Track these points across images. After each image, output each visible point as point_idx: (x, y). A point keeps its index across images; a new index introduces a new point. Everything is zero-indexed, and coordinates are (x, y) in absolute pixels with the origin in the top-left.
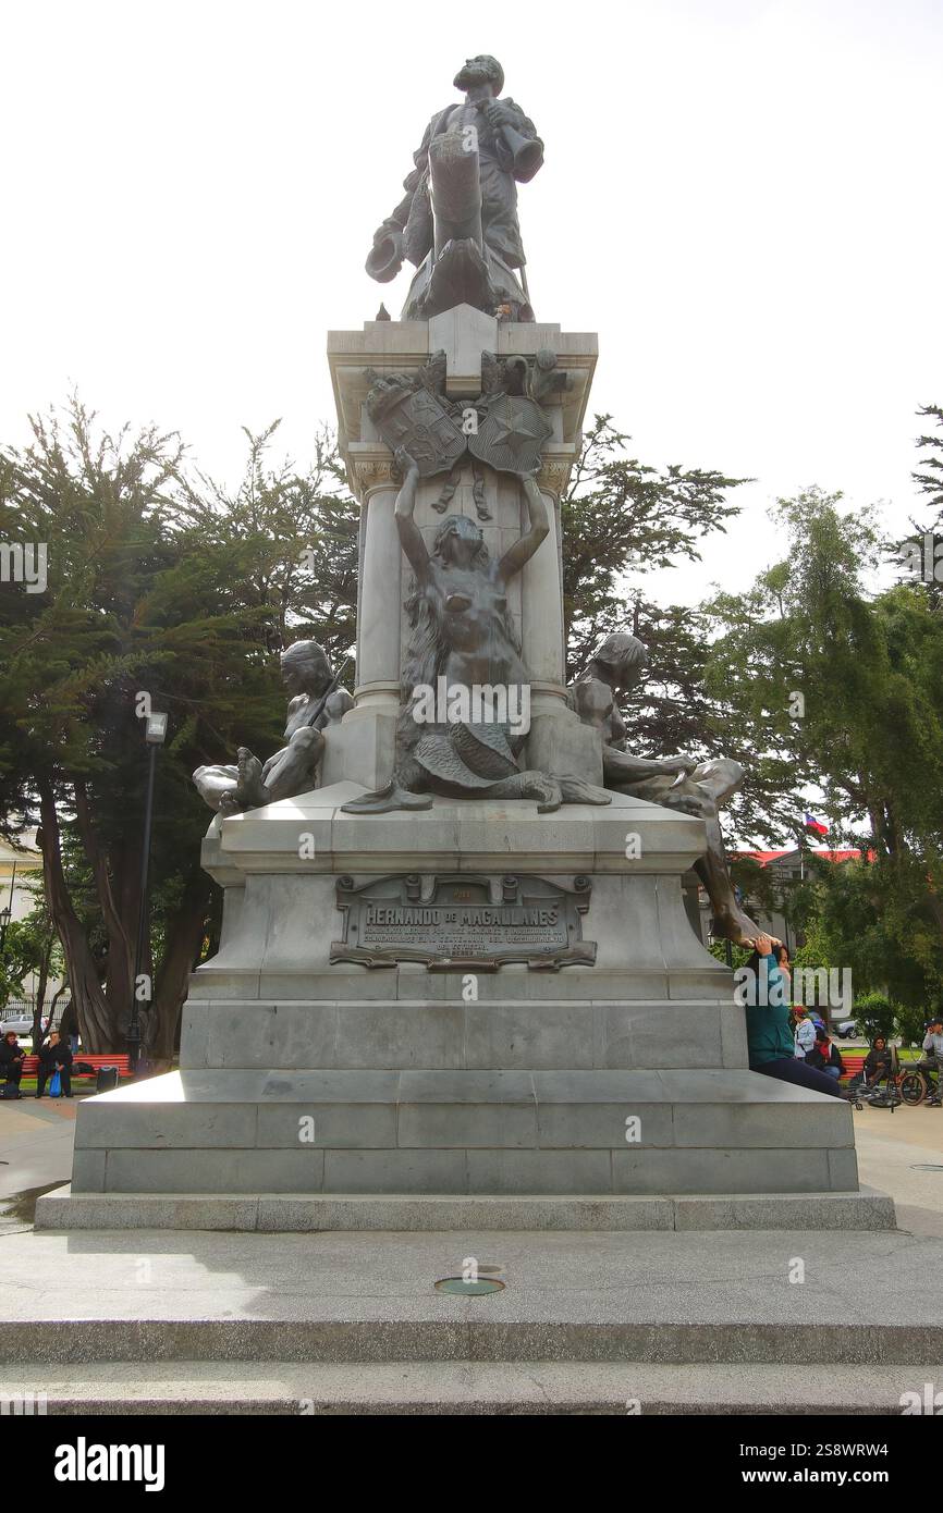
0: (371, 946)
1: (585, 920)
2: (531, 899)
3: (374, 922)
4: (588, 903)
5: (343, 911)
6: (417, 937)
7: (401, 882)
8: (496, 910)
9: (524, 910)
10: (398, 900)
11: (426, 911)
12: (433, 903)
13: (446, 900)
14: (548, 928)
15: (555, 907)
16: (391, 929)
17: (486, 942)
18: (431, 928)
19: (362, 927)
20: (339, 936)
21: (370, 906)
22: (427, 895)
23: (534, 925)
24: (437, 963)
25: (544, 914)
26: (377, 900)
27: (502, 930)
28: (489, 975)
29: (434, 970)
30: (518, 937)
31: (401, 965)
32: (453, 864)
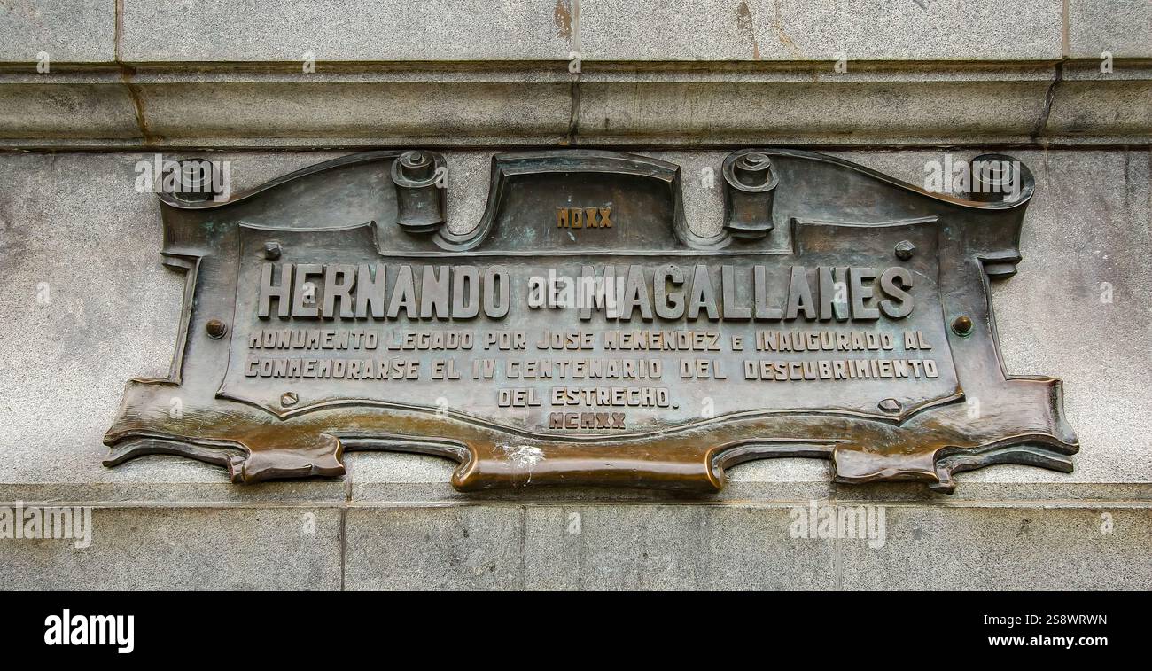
0: (267, 394)
1: (1004, 300)
2: (824, 229)
3: (283, 311)
4: (1015, 244)
5: (181, 272)
6: (428, 363)
7: (374, 177)
8: (702, 268)
9: (800, 270)
10: (366, 236)
11: (460, 271)
12: (487, 242)
13: (530, 233)
14: (881, 329)
15: (903, 258)
16: (341, 332)
17: (670, 380)
18: (479, 332)
19: (243, 325)
20: (159, 356)
21: (273, 257)
22: (466, 217)
23: (835, 320)
24: (490, 466)
25: (865, 280)
26: (294, 238)
27: (724, 337)
28: (689, 510)
29: (479, 490)
30: (779, 359)
31: (362, 469)
32: (550, 112)
